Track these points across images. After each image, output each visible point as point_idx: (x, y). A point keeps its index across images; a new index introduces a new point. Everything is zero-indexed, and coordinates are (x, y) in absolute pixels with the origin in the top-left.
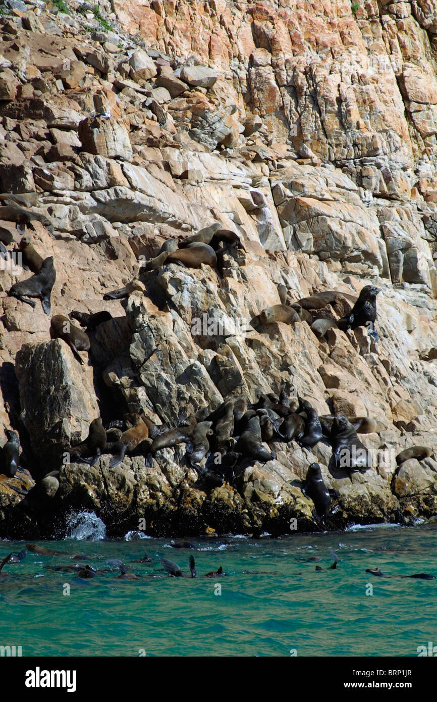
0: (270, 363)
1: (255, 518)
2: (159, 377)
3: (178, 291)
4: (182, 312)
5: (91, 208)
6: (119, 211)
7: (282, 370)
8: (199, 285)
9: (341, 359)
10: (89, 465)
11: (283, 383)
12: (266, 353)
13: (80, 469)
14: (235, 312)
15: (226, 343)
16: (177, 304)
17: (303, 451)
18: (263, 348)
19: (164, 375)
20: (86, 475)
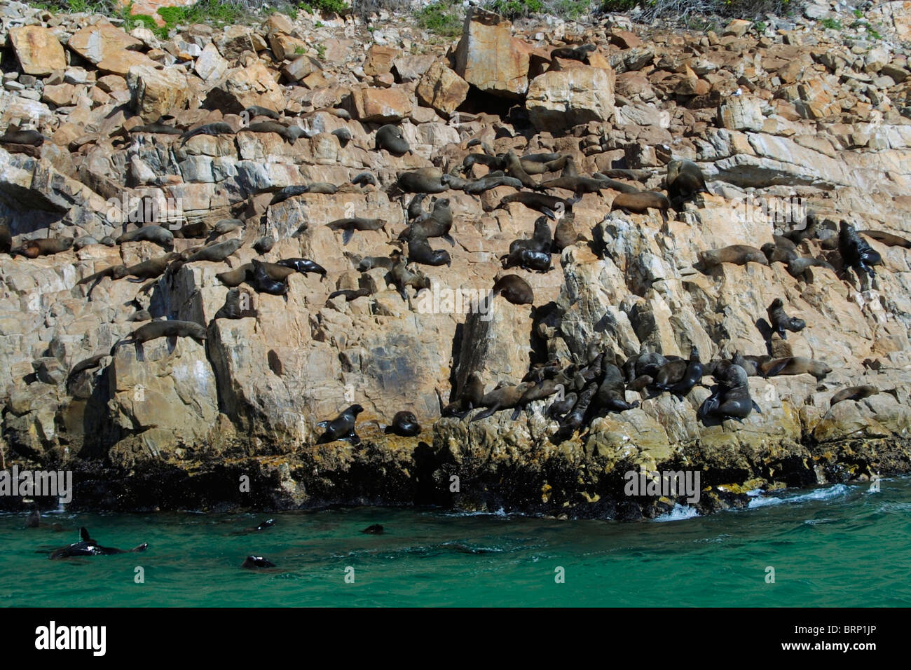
0: (705, 305)
1: (591, 474)
2: (577, 326)
3: (614, 238)
4: (616, 258)
5: (713, 176)
6: (747, 177)
7: (717, 312)
8: (635, 230)
9: (811, 298)
10: (458, 419)
11: (716, 326)
12: (701, 296)
13: (449, 424)
14: (672, 255)
15: (652, 287)
16: (611, 251)
17: (672, 399)
18: (699, 290)
19: (582, 323)
20: (454, 430)
